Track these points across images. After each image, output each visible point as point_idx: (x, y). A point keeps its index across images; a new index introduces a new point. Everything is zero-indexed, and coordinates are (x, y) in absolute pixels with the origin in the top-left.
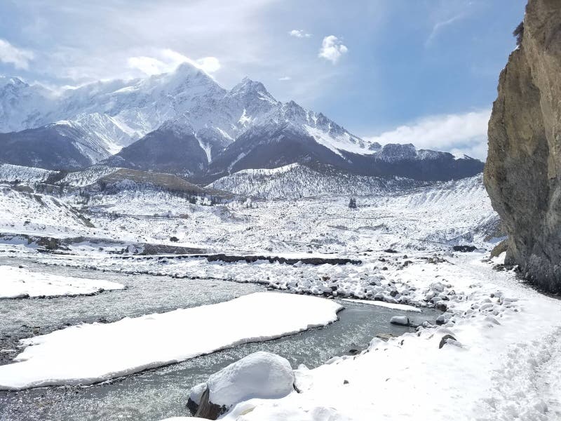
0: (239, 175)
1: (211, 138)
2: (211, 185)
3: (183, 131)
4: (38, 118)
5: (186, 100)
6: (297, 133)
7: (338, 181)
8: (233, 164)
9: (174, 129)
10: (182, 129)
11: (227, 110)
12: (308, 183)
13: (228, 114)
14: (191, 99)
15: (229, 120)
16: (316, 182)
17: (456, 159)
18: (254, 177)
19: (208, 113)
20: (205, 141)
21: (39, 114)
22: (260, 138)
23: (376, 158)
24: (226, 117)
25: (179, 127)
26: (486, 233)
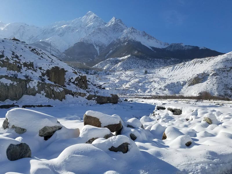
0: (107, 61)
1: (99, 44)
2: (97, 65)
3: (88, 42)
4: (33, 38)
5: (90, 28)
6: (134, 40)
7: (146, 61)
8: (107, 55)
9: (85, 41)
10: (88, 41)
11: (105, 32)
12: (134, 63)
13: (106, 34)
14: (92, 27)
15: (107, 36)
16: (137, 62)
17: (200, 49)
18: (113, 61)
19: (98, 34)
20: (97, 46)
21: (33, 37)
22: (118, 44)
23: (167, 50)
24: (105, 35)
25: (86, 41)
26: (189, 83)
